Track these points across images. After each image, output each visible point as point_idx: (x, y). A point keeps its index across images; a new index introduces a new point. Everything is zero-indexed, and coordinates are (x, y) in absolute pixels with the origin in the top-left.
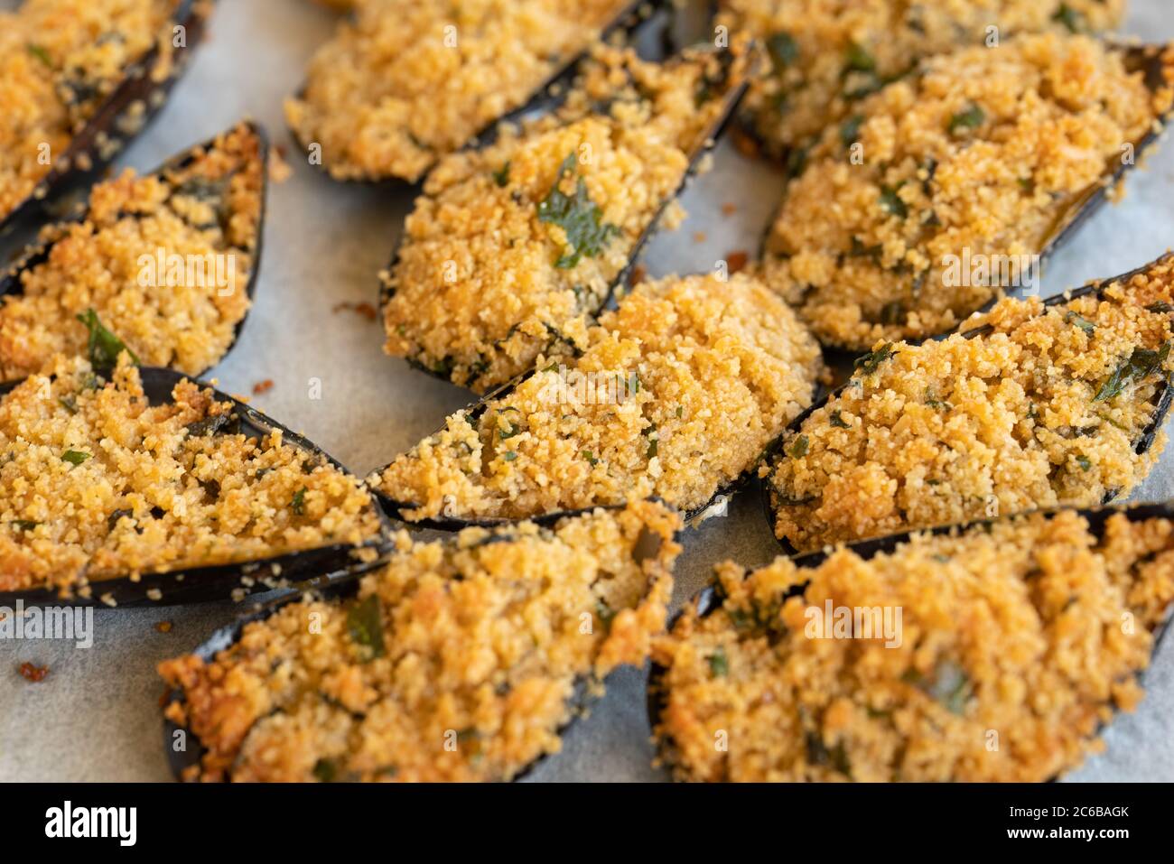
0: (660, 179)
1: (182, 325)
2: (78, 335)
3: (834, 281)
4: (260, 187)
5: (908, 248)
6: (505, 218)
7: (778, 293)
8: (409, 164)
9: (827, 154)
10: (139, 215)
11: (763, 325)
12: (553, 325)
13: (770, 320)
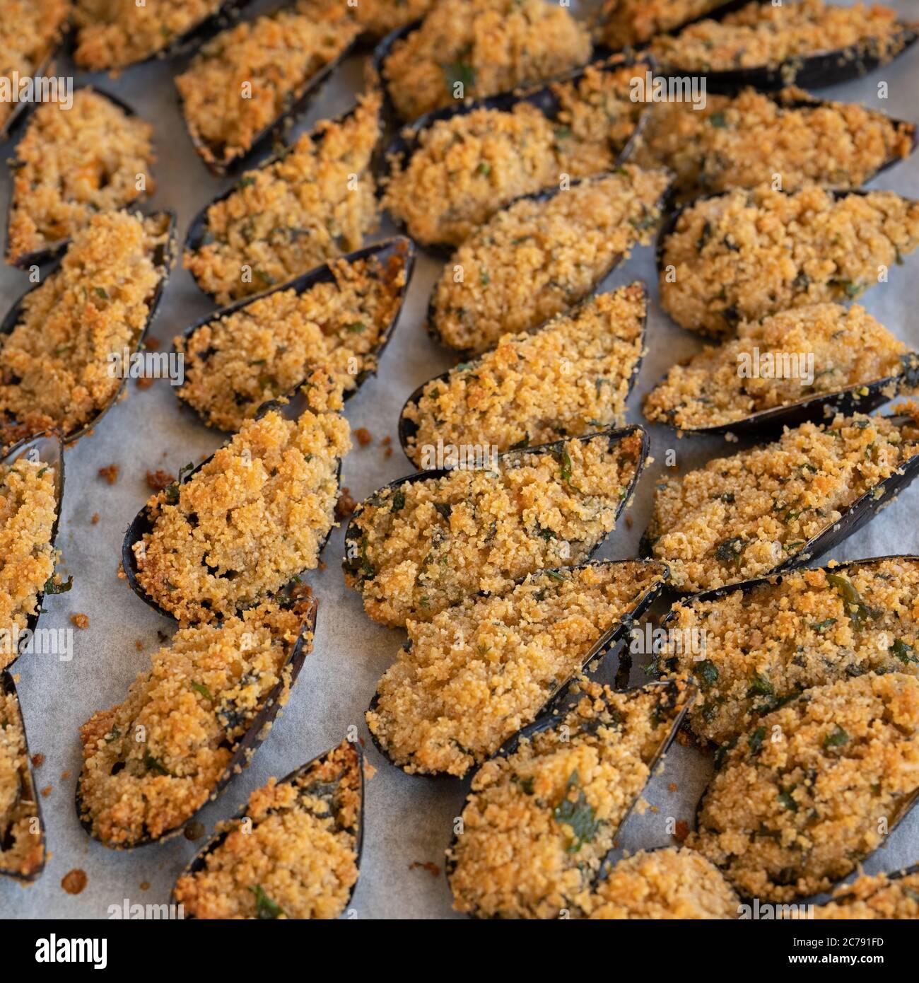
0: (633, 784)
1: (317, 892)
2: (248, 900)
3: (748, 851)
4: (359, 787)
5: (799, 833)
6: (532, 819)
7: (711, 861)
8: (459, 767)
9: (741, 757)
10: (282, 811)
11: (703, 887)
12: (569, 897)
13: (708, 884)
